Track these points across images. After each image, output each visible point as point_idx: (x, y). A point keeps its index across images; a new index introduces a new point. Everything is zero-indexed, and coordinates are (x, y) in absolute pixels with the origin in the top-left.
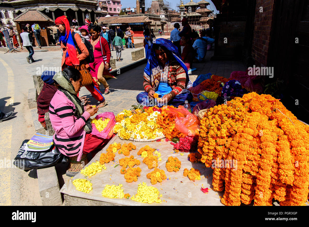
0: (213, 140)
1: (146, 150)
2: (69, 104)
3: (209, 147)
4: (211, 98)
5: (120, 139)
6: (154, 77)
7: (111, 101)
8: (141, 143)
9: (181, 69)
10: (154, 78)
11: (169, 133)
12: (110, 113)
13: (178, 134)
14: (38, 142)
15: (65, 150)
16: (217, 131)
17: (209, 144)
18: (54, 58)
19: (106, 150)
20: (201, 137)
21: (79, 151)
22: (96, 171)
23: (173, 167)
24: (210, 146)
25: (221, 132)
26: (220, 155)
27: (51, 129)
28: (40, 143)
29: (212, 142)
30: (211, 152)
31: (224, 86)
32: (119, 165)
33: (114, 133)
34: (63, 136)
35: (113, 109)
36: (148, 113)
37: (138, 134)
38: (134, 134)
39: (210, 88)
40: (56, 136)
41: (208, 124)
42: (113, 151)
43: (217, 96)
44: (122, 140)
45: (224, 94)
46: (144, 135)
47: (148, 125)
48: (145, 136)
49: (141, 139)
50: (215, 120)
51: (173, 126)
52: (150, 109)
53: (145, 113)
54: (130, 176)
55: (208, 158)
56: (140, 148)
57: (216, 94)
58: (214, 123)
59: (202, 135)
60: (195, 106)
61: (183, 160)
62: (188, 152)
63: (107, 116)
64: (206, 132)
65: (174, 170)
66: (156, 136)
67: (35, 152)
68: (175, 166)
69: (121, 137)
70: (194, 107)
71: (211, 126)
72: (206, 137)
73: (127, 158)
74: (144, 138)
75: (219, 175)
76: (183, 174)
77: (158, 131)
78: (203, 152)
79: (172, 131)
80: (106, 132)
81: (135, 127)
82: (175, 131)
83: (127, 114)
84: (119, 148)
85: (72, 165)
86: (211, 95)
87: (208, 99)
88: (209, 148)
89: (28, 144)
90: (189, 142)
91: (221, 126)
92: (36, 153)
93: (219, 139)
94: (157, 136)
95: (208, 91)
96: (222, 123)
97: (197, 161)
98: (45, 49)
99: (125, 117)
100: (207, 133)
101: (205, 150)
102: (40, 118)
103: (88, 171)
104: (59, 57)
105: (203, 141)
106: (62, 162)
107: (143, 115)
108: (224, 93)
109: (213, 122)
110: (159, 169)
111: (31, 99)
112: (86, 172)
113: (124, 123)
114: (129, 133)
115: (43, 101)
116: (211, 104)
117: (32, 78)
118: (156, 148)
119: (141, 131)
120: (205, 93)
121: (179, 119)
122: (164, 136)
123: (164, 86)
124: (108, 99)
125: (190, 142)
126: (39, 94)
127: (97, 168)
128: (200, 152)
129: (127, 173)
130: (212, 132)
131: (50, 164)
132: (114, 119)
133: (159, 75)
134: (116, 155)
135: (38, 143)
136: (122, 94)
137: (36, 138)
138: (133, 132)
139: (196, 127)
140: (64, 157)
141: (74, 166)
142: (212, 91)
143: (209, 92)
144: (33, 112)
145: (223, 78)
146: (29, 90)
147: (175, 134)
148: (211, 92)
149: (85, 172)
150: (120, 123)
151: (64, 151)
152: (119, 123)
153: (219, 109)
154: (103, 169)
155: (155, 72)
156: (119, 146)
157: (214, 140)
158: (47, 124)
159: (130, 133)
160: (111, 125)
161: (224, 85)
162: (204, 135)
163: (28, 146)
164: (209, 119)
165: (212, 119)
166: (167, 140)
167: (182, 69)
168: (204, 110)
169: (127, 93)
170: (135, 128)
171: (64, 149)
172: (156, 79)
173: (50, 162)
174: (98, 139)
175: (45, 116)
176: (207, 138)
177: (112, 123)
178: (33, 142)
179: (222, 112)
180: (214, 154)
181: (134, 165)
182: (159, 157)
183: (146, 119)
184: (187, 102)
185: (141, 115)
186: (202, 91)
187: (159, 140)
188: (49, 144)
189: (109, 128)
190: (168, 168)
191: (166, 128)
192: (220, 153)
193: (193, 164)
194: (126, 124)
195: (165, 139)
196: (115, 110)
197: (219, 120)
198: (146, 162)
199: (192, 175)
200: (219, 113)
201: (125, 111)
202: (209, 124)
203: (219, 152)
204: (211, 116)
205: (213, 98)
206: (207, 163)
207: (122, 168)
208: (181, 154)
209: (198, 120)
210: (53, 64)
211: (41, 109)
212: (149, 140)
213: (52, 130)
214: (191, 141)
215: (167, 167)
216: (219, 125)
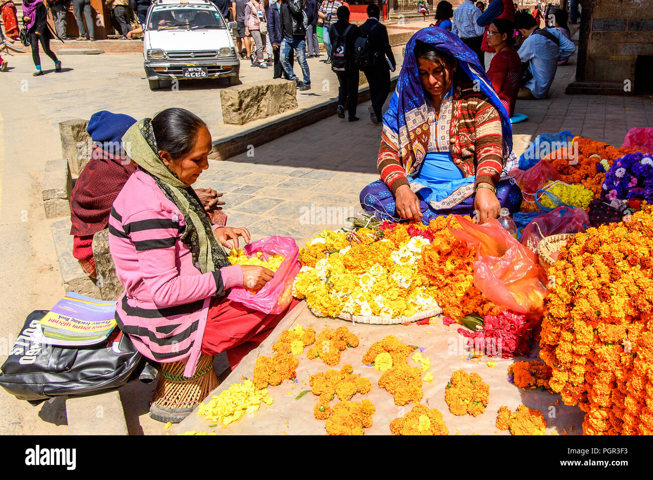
0: (586, 329)
1: (389, 348)
2: (164, 213)
3: (573, 347)
4: (573, 201)
5: (313, 314)
6: (411, 134)
7: (283, 201)
8: (374, 328)
9: (489, 108)
10: (412, 137)
11: (453, 299)
12: (283, 239)
13: (479, 306)
14: (71, 318)
15: (152, 344)
16: (599, 302)
17: (576, 340)
18: (120, 75)
19: (271, 348)
20: (552, 317)
21: (191, 345)
22: (244, 409)
23: (466, 400)
24: (579, 343)
25: (610, 306)
26: (606, 371)
27: (111, 280)
28: (79, 322)
29: (585, 332)
30: (580, 361)
31: (609, 170)
32: (309, 391)
33: (295, 296)
34: (146, 301)
35: (289, 226)
36: (394, 240)
37: (366, 301)
38: (352, 302)
39: (568, 174)
40: (125, 299)
41: (572, 281)
42: (293, 349)
43: (589, 197)
44: (318, 317)
45: (608, 193)
46: (381, 305)
47: (393, 276)
48: (385, 309)
49: (373, 317)
50: (593, 269)
51: (466, 281)
52: (401, 229)
53: (384, 240)
54: (343, 427)
55: (572, 379)
56: (369, 344)
57: (587, 192)
58: (589, 278)
59: (553, 311)
60: (527, 224)
61: (494, 381)
62: (508, 356)
63: (274, 249)
64: (567, 305)
65: (469, 410)
66: (416, 308)
67: (63, 347)
68: (473, 400)
69: (314, 309)
70: (524, 226)
71: (580, 287)
72: (565, 319)
73: (334, 373)
74: (382, 314)
75: (601, 430)
76: (495, 423)
77: (421, 294)
78: (557, 361)
79: (462, 295)
80: (270, 294)
81: (356, 280)
82: (472, 294)
83: (332, 242)
84: (309, 342)
85: (168, 387)
86: (572, 195)
87: (563, 204)
88: (575, 349)
89: (43, 325)
90: (511, 329)
91: (609, 287)
92: (65, 351)
93: (603, 324)
94: (419, 309)
95: (563, 183)
96: (612, 280)
97: (535, 385)
98: (96, 47)
99: (328, 251)
100: (571, 305)
101: (563, 355)
102: (77, 248)
103: (218, 409)
104: (134, 70)
105: (558, 330)
106: (141, 378)
107: (381, 246)
108: (609, 189)
109: (588, 276)
110: (426, 405)
111: (53, 191)
112: (215, 412)
113: (325, 269)
114: (340, 300)
115: (88, 199)
116: (574, 220)
117: (57, 130)
118: (415, 345)
119: (374, 293)
120: (556, 187)
121: (486, 260)
122: (439, 310)
123: (440, 164)
124: (274, 196)
125: (514, 329)
126: (75, 176)
127: (246, 401)
128: (547, 361)
129: (335, 418)
130: (583, 305)
131: (104, 382)
132: (295, 256)
133: (425, 129)
134: (302, 362)
135: (73, 320)
136: (314, 182)
137: (66, 308)
138: (350, 297)
139: (533, 284)
140: (147, 363)
141: (173, 390)
142: (575, 183)
143: (567, 185)
144: (58, 228)
145: (605, 147)
146: (48, 163)
147: (471, 306)
148: (573, 186)
149: (211, 410)
150: (312, 269)
151: (148, 346)
152: (309, 268)
153: (604, 237)
154: (262, 403)
155: (414, 121)
156: (310, 337)
157: (590, 328)
158: (99, 267)
159: (342, 297)
160: (285, 275)
161: (609, 165)
162: (560, 311)
163: (43, 329)
164: (574, 266)
165: (584, 266)
166: (448, 321)
167: (492, 108)
168: (553, 238)
169: (329, 179)
170: (357, 285)
171: (146, 339)
172: (417, 142)
173: (105, 379)
174: (249, 313)
175: (94, 243)
176: (570, 322)
177: (290, 269)
178: (57, 320)
179: (612, 249)
180: (589, 368)
181: (354, 394)
182: (425, 370)
183: (389, 258)
184: (506, 212)
185: (373, 247)
186: (547, 182)
187: (424, 321)
188: (105, 324)
189: (279, 283)
190: (453, 403)
191: (445, 286)
192: (606, 365)
193: (523, 395)
194: (330, 272)
195: (442, 316)
196: (294, 228)
197: (604, 269)
198: (387, 385)
199: (522, 428)
200: (605, 248)
201: (326, 234)
202: (574, 281)
203: (605, 362)
204: (580, 258)
205: (579, 203)
206: (568, 392)
207: (318, 400)
208: (489, 363)
209: (537, 266)
210: (118, 89)
211: (82, 223)
212: (396, 321)
213: (113, 284)
214: (518, 326)
215: (449, 402)
216: (603, 284)
